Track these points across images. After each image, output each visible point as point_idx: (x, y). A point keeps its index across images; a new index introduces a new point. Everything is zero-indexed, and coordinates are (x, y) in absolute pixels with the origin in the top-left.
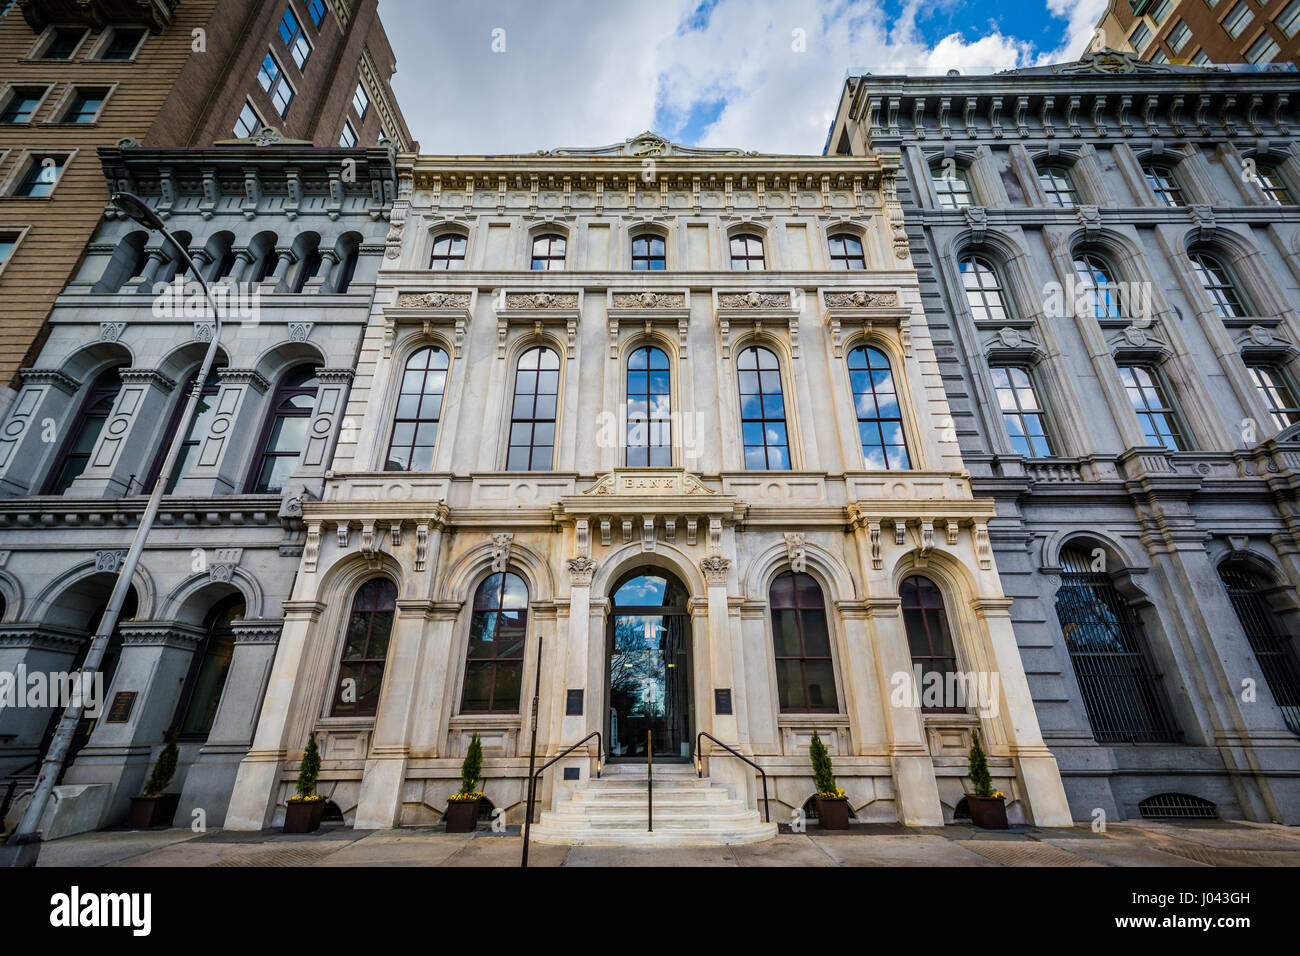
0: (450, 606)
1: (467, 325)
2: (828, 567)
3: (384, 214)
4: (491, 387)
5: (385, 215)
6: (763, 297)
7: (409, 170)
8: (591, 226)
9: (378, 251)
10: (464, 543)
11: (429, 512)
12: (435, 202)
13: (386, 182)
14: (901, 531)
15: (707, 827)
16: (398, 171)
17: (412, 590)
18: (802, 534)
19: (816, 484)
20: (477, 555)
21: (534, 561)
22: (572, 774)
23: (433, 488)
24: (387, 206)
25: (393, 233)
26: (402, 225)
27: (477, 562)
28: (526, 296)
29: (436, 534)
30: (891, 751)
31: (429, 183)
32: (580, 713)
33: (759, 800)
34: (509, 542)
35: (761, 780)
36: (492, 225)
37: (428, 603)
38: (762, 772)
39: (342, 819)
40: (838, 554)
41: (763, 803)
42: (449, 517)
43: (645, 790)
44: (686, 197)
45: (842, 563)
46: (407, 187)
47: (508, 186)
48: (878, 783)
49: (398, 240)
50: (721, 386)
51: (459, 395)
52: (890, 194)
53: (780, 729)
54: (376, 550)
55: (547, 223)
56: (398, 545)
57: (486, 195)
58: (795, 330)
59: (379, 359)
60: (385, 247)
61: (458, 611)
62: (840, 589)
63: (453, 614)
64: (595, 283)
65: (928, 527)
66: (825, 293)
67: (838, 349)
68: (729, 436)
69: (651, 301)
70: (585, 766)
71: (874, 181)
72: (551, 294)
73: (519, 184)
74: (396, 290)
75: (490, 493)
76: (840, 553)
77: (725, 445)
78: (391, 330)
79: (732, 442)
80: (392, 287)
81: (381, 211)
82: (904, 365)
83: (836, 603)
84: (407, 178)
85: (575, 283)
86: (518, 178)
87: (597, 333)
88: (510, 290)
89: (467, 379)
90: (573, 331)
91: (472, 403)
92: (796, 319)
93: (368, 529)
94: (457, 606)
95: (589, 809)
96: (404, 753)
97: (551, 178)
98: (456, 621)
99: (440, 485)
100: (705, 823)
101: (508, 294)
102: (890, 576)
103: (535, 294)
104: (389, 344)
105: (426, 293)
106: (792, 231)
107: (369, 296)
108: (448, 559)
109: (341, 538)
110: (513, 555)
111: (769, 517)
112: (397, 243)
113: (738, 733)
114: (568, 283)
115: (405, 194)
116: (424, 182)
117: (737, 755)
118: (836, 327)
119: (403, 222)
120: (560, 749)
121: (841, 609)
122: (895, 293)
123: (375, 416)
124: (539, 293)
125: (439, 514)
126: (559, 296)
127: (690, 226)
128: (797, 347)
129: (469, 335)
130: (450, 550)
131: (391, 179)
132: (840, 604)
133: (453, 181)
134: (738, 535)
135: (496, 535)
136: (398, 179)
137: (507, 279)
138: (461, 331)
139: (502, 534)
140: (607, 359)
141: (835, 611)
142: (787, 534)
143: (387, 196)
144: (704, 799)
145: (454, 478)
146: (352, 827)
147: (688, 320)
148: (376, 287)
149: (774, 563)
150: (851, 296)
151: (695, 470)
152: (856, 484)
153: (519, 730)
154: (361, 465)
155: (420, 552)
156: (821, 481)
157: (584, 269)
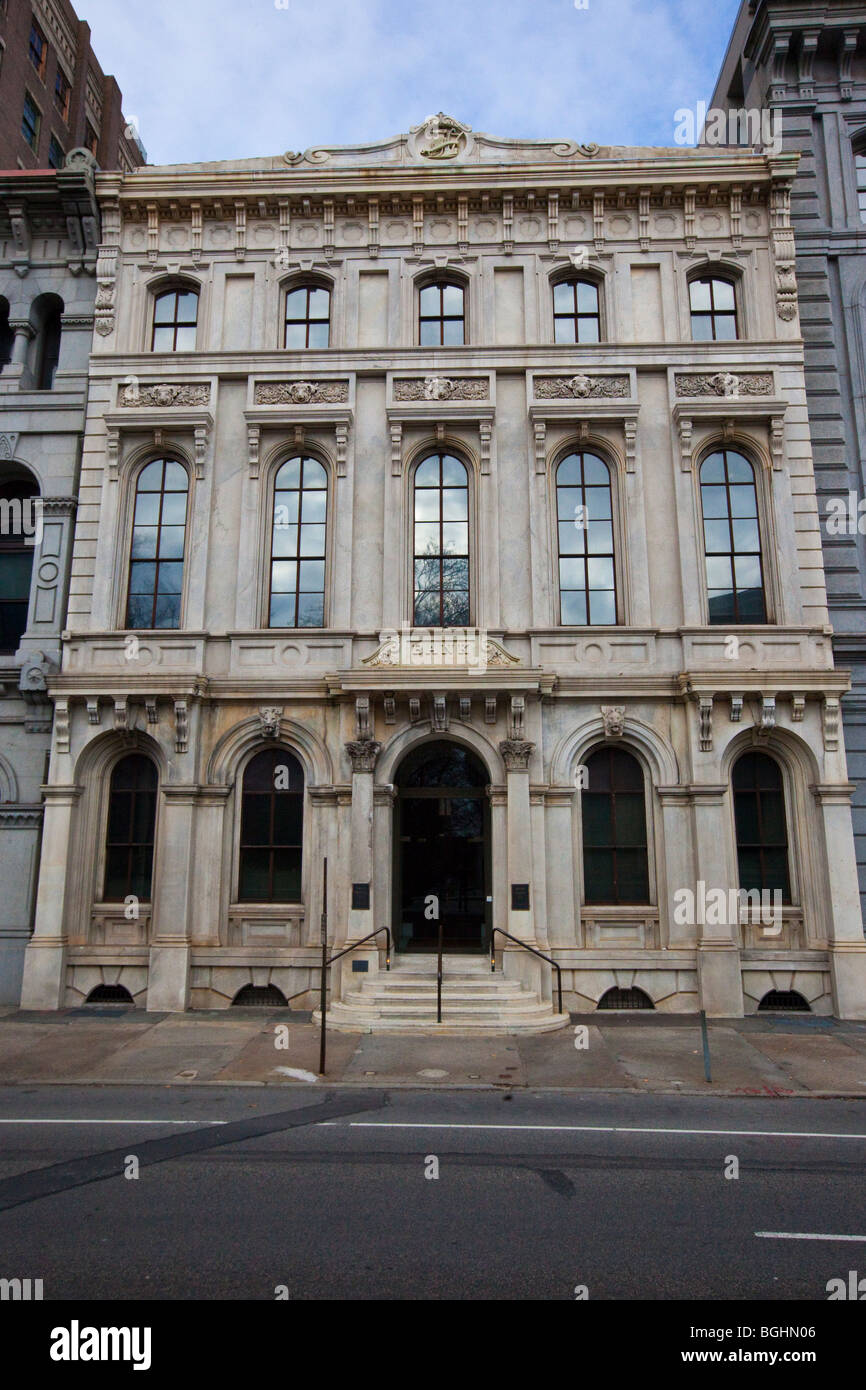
0: (219, 790)
1: (208, 432)
2: (651, 747)
3: (86, 266)
4: (244, 520)
5: (89, 267)
6: (593, 382)
7: (113, 198)
8: (363, 274)
9: (85, 324)
10: (227, 719)
11: (186, 686)
12: (151, 245)
13: (85, 220)
14: (737, 707)
15: (498, 1018)
16: (100, 200)
17: (175, 773)
18: (623, 708)
19: (645, 645)
20: (243, 732)
21: (308, 739)
22: (361, 967)
23: (186, 651)
24: (89, 256)
25: (102, 297)
26: (112, 283)
27: (245, 739)
28: (280, 386)
29: (196, 709)
30: (700, 946)
31: (141, 213)
32: (366, 906)
33: (553, 992)
34: (279, 719)
35: (556, 974)
36: (230, 277)
37: (195, 789)
38: (557, 966)
39: (132, 1001)
40: (662, 731)
41: (557, 994)
42: (208, 689)
43: (435, 983)
44: (494, 224)
45: (667, 742)
46: (112, 222)
47: (248, 215)
48: (682, 977)
49: (109, 307)
50: (533, 513)
51: (206, 529)
52: (781, 216)
53: (583, 922)
54: (131, 728)
55: (304, 272)
56: (155, 723)
57: (219, 228)
58: (633, 435)
59: (105, 482)
60: (94, 317)
61: (227, 796)
62: (662, 774)
63: (223, 799)
64: (369, 366)
65: (769, 702)
66: (676, 375)
67: (687, 460)
68: (540, 580)
69: (443, 391)
70: (372, 957)
71: (760, 195)
72: (313, 382)
73: (263, 212)
74: (115, 383)
75: (252, 657)
76: (665, 729)
77: (536, 593)
78: (115, 444)
79: (543, 590)
80: (109, 378)
81: (83, 263)
82: (771, 481)
83: (656, 788)
84: (111, 210)
85: (344, 366)
86: (262, 204)
87: (374, 438)
88: (259, 378)
89: (213, 508)
90: (344, 440)
91: (222, 539)
92: (634, 419)
93: (120, 705)
94: (225, 790)
95: (377, 1001)
96: (188, 942)
97: (306, 203)
98: (225, 806)
99: (194, 648)
100: (493, 1016)
101: (257, 383)
102: (720, 758)
103: (291, 382)
104: (114, 462)
105: (152, 385)
106: (639, 275)
107: (82, 393)
108: (210, 738)
109: (91, 714)
110: (284, 733)
111: (584, 688)
112: (107, 312)
113: (535, 928)
114: (333, 366)
115: (112, 233)
116: (135, 213)
117: (531, 950)
118: (686, 430)
119: (113, 280)
120: (347, 942)
121: (661, 796)
122: (771, 373)
123: (109, 561)
124: (298, 381)
125: (197, 687)
126: (324, 385)
127: (498, 270)
128: (634, 458)
129: (212, 446)
130: (212, 726)
131: (90, 214)
132: (660, 790)
133: (174, 212)
134: (547, 710)
135: (263, 709)
136: (101, 211)
137: (255, 362)
138: (202, 442)
139: (270, 709)
140: (388, 478)
141: (655, 797)
142: (604, 708)
143: (88, 240)
144: (496, 992)
145: (208, 639)
146: (145, 1010)
147: (491, 422)
148: (90, 378)
149: (587, 741)
150: (711, 380)
151: (497, 627)
152: (694, 644)
153: (302, 920)
154: (101, 623)
155: (180, 731)
156: (650, 640)
157: (354, 345)
